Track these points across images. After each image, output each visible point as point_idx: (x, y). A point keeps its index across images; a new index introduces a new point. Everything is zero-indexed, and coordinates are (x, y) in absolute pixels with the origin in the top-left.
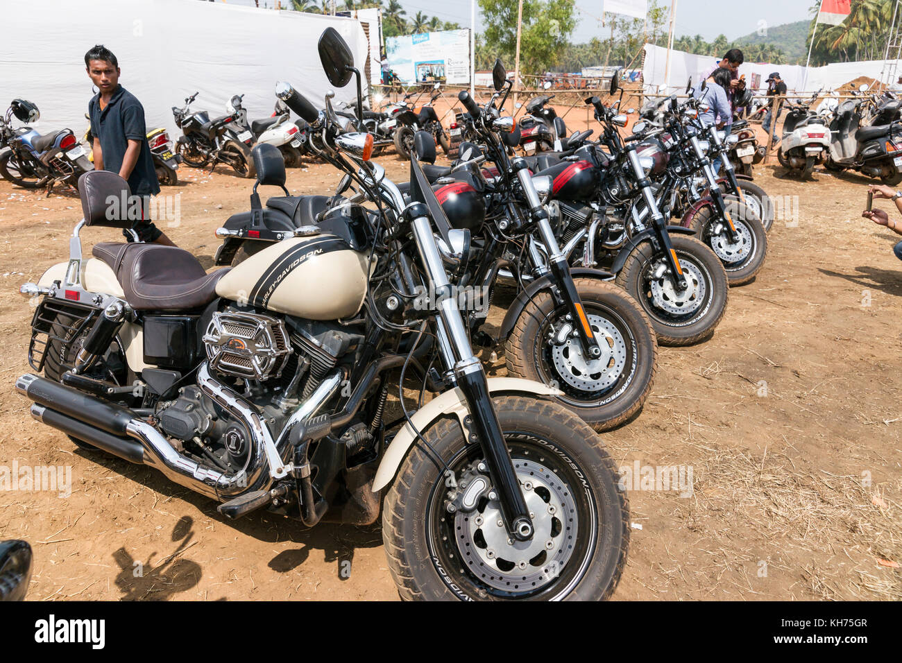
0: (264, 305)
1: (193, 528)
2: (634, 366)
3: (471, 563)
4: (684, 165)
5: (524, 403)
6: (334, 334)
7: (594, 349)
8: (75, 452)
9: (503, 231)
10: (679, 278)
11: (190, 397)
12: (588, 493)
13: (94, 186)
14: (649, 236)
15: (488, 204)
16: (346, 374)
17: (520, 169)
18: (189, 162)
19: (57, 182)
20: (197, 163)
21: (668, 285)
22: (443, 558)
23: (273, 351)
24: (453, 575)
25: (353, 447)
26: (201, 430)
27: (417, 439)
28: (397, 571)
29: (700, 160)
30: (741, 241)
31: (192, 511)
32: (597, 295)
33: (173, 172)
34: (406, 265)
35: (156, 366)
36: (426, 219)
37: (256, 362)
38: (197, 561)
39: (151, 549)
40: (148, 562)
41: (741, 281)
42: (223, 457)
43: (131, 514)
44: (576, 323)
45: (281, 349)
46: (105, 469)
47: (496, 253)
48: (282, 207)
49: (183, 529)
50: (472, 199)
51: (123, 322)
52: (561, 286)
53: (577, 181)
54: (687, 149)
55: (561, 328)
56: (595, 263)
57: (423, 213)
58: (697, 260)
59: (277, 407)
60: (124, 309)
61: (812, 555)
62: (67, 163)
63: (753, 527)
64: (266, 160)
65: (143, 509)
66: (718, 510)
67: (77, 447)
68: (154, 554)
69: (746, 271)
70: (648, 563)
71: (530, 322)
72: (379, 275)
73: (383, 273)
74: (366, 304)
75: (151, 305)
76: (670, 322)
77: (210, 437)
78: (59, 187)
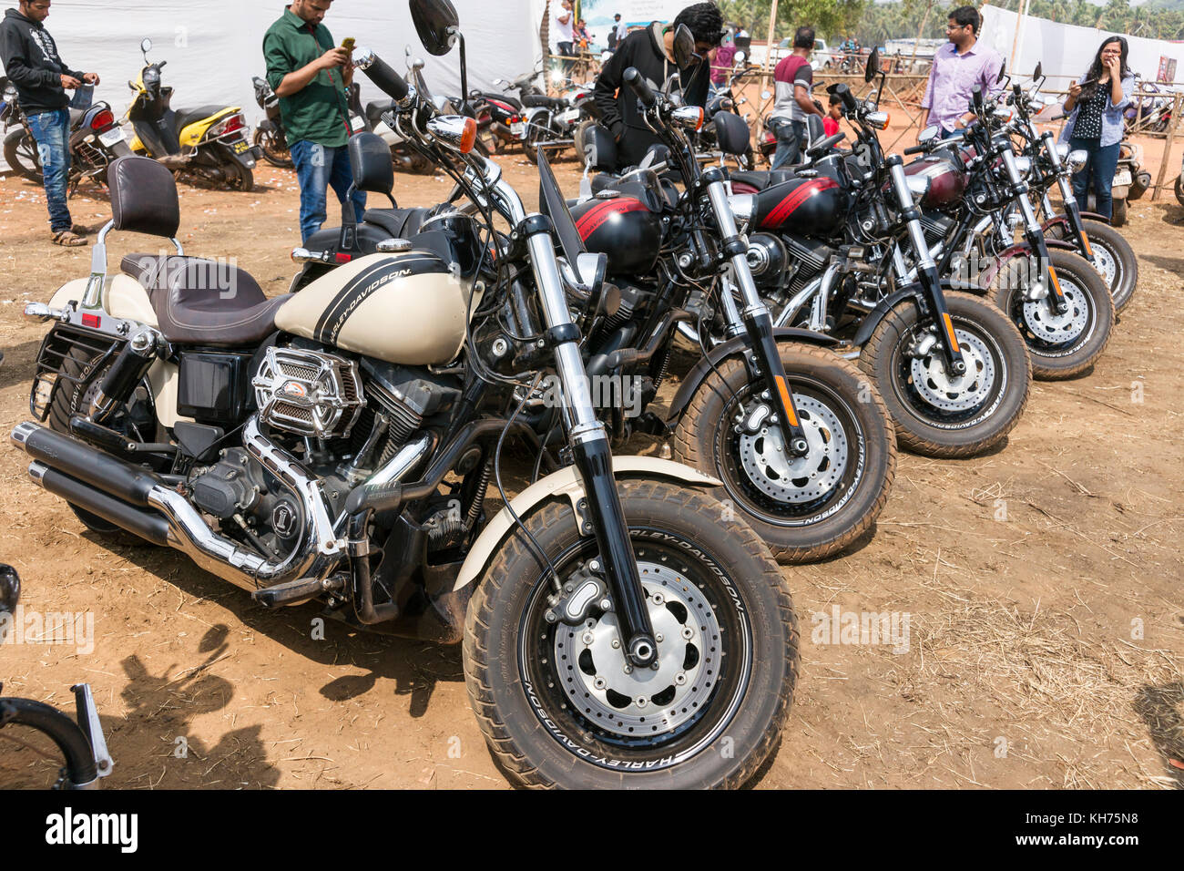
0: (332, 340)
1: (227, 640)
2: (859, 473)
3: (573, 692)
4: (990, 193)
5: (664, 491)
6: (422, 385)
7: (798, 443)
8: (83, 534)
9: (684, 270)
10: (954, 356)
11: (233, 462)
12: (742, 617)
13: (128, 177)
14: (914, 293)
15: (665, 231)
16: (436, 440)
17: (710, 182)
18: (271, 158)
19: (85, 178)
20: (284, 161)
21: (936, 367)
22: (539, 686)
23: (339, 399)
24: (551, 709)
25: (438, 538)
26: (244, 504)
27: (515, 526)
28: (475, 696)
29: (1014, 186)
30: (1071, 312)
31: (227, 618)
32: (812, 367)
33: (248, 171)
34: (521, 297)
35: (193, 420)
36: (548, 237)
37: (318, 413)
38: (228, 679)
39: (170, 659)
40: (166, 674)
41: (1067, 372)
42: (271, 544)
43: (148, 616)
44: (775, 404)
45: (350, 400)
46: (120, 559)
47: (672, 301)
48: (385, 222)
49: (215, 639)
50: (642, 222)
51: (154, 359)
52: (759, 351)
53: (812, 207)
54: (997, 169)
55: (754, 409)
56: (828, 327)
57: (544, 228)
58: (986, 332)
59: (343, 479)
60: (155, 341)
61: (1075, 746)
62: (100, 150)
63: (996, 703)
64: (366, 155)
65: (164, 611)
66: (951, 677)
67: (86, 528)
68: (174, 666)
69: (1077, 358)
70: (835, 734)
71: (711, 398)
72: (485, 310)
73: (490, 306)
74: (466, 347)
75: (190, 337)
76: (938, 421)
77: (256, 516)
78: (87, 186)
